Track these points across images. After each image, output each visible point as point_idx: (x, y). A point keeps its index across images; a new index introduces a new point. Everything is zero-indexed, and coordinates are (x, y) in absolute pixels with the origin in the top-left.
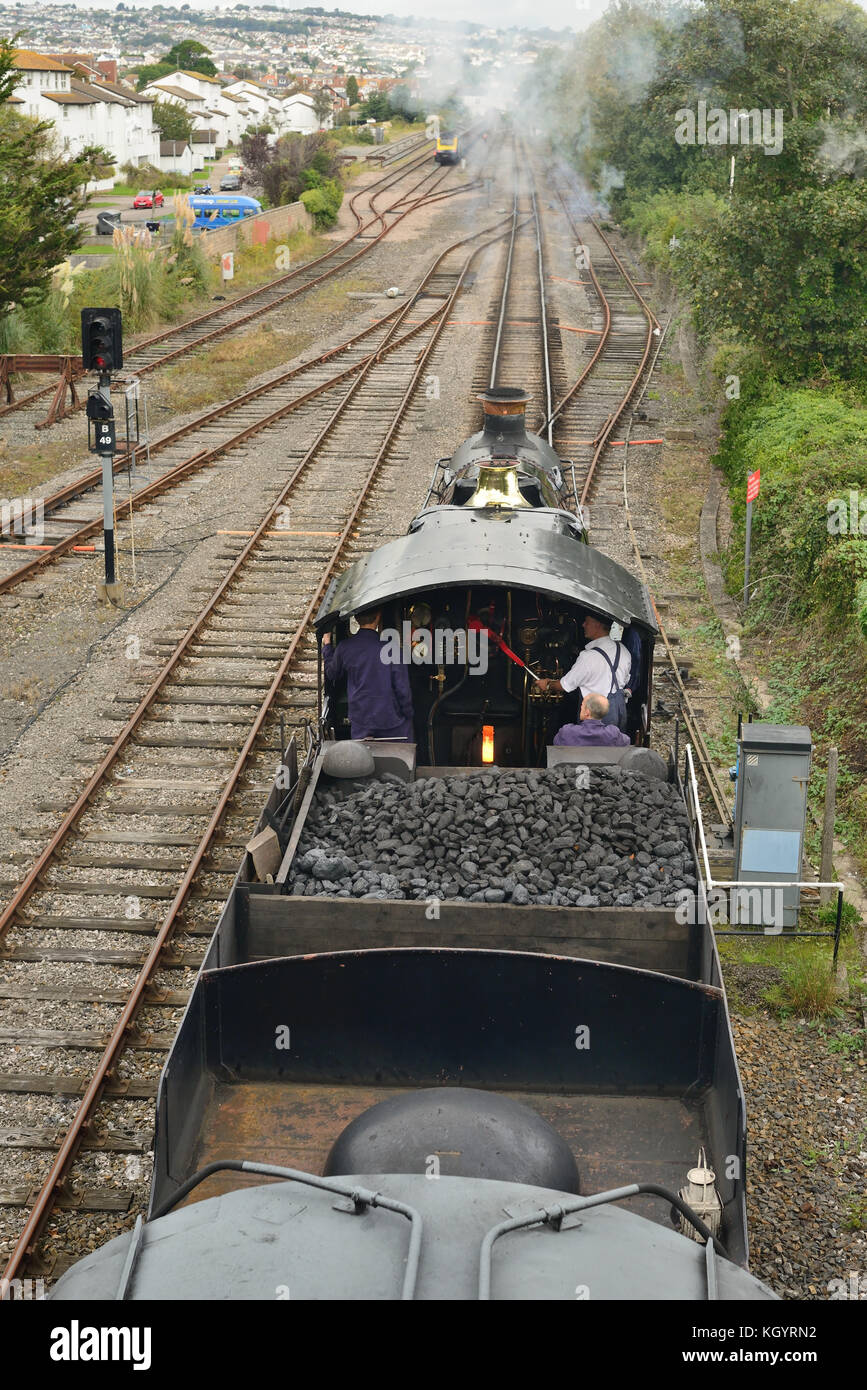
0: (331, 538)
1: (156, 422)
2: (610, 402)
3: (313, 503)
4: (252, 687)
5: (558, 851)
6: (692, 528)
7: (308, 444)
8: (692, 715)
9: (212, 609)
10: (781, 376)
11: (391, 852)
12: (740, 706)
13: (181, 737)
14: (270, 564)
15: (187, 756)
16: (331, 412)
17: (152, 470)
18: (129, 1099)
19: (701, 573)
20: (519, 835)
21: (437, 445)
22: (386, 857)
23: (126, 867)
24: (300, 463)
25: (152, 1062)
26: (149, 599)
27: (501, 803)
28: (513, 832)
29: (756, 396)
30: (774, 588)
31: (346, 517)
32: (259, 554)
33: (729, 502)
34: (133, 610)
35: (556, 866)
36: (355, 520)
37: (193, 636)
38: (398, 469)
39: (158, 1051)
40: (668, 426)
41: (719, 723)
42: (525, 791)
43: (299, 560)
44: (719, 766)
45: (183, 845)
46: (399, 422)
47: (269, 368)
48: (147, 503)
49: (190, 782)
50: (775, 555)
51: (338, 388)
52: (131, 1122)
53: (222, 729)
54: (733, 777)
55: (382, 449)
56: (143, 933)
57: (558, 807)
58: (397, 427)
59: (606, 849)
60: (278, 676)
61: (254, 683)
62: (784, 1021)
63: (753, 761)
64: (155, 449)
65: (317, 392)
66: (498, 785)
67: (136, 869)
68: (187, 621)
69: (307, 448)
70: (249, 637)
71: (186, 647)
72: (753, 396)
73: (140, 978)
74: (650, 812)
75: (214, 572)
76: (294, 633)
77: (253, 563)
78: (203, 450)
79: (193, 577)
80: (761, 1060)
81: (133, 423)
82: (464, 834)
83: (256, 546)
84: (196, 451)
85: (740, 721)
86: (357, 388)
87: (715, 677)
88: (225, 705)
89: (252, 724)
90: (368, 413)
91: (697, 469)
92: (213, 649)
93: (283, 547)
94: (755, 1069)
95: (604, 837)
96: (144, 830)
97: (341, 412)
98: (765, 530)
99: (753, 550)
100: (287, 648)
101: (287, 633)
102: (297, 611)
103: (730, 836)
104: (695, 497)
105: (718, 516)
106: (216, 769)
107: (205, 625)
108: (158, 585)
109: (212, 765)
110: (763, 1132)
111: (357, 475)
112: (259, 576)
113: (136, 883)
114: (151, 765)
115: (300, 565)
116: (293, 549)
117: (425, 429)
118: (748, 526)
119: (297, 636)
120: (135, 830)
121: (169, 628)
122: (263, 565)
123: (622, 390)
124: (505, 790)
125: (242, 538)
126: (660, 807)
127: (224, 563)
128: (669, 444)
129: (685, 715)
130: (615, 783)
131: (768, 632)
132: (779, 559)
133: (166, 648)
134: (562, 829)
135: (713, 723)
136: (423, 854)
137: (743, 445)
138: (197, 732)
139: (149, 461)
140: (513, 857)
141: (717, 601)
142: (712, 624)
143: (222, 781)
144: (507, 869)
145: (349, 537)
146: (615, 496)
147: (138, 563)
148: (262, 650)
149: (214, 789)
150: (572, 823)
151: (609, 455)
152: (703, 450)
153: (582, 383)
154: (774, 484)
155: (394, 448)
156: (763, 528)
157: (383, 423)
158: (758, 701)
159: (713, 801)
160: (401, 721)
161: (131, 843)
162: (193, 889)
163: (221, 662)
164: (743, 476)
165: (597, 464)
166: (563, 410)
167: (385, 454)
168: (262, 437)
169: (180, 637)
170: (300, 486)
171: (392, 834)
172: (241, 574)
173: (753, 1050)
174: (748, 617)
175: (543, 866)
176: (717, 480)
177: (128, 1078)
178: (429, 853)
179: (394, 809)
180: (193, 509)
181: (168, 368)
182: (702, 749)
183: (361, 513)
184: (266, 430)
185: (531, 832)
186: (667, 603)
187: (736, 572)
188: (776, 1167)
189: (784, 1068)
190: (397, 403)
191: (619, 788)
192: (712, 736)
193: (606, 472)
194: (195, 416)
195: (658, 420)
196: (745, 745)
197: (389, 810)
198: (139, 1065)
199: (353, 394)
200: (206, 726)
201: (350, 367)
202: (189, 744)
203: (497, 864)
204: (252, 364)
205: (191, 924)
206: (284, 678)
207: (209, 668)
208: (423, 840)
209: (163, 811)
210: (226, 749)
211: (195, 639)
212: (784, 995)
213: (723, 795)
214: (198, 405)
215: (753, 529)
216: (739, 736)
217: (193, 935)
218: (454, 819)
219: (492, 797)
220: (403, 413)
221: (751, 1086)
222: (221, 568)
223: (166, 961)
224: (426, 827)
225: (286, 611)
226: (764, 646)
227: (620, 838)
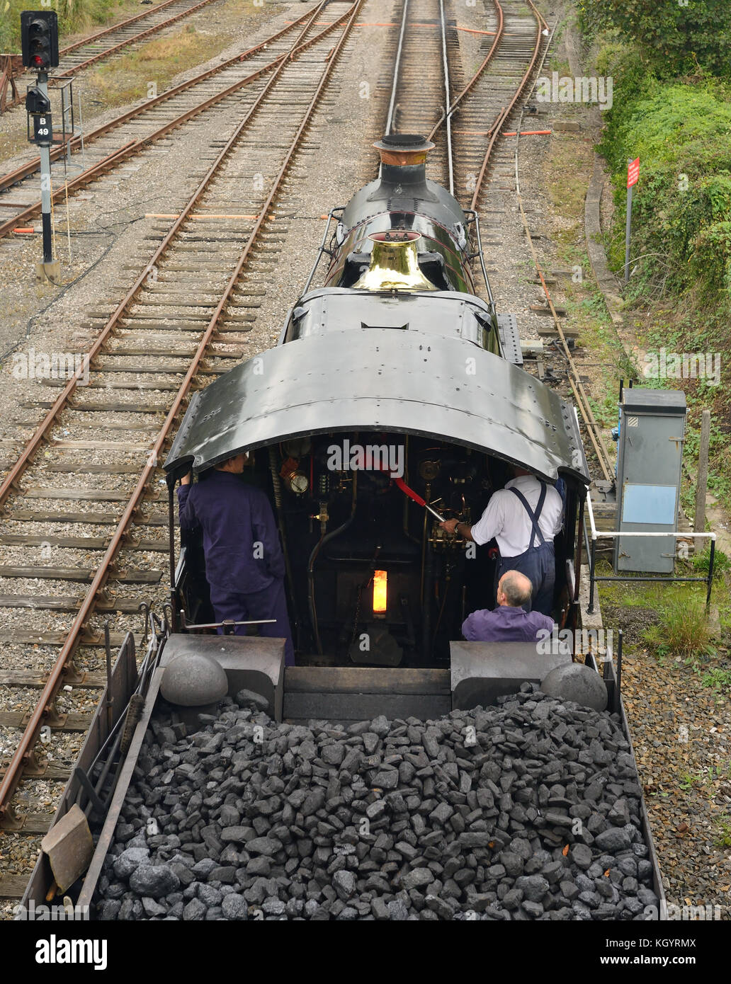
0: (249, 220)
1: (89, 115)
2: (503, 96)
3: (232, 188)
4: (177, 356)
5: (467, 851)
6: (578, 212)
7: (228, 135)
8: (578, 380)
9: (141, 285)
10: (658, 73)
11: (239, 846)
12: (622, 373)
13: (113, 402)
14: (194, 245)
15: (118, 420)
16: (248, 106)
17: (86, 159)
18: (66, 731)
19: (585, 252)
20: (412, 827)
21: (345, 136)
22: (232, 855)
23: (63, 521)
24: (220, 152)
25: (87, 698)
26: (83, 276)
27: (389, 779)
28: (404, 823)
29: (636, 91)
30: (652, 265)
31: (263, 201)
32: (184, 235)
33: (612, 187)
34: (69, 286)
35: (463, 874)
36: (271, 204)
37: (124, 310)
38: (310, 157)
39: (92, 688)
40: (555, 118)
41: (602, 388)
42: (421, 760)
43: (220, 240)
44: (602, 427)
45: (115, 501)
46: (311, 115)
47: (192, 66)
48: (81, 189)
49: (121, 443)
50: (652, 235)
51: (255, 84)
52: (68, 753)
53: (151, 395)
54: (616, 437)
55: (296, 139)
56: (80, 581)
57: (466, 781)
58: (309, 119)
59: (531, 841)
60: (201, 346)
61: (179, 353)
62: (662, 659)
63: (633, 422)
64: (89, 140)
65: (235, 88)
66: (384, 746)
67: (72, 523)
68: (118, 297)
69: (227, 139)
70: (174, 311)
71: (117, 320)
72: (633, 91)
73: (76, 622)
74: (588, 775)
75: (143, 252)
76: (215, 306)
77: (178, 244)
78: (132, 141)
79: (123, 256)
80: (641, 694)
81: (68, 116)
82: (339, 824)
83: (181, 228)
84: (126, 141)
85: (622, 386)
86: (273, 84)
87: (599, 346)
88: (153, 373)
89: (178, 390)
90: (282, 107)
91: (582, 157)
92: (141, 322)
93: (205, 229)
94: (636, 702)
95: (529, 824)
96: (80, 487)
97: (258, 106)
98: (644, 213)
99: (633, 231)
100: (210, 321)
101: (209, 307)
102: (218, 287)
103: (613, 491)
104: (581, 183)
105: (601, 200)
106: (145, 431)
107: (134, 300)
108: (92, 264)
109: (142, 427)
110: (643, 759)
111: (273, 161)
112: (183, 256)
113: (72, 535)
114: (86, 428)
115: (222, 245)
116: (215, 231)
117: (335, 121)
118: (628, 209)
119: (218, 310)
120: (71, 487)
121: (101, 303)
122: (187, 245)
123: (514, 86)
124: (394, 758)
125: (168, 221)
126: (602, 766)
127: (151, 243)
128: (557, 135)
129: (572, 381)
130: (542, 733)
131: (646, 306)
132: (656, 239)
133: (98, 321)
134: (471, 817)
135: (597, 388)
136: (283, 850)
137: (624, 135)
138: (127, 398)
139: (83, 150)
140: (404, 862)
141: (599, 277)
142: (596, 298)
143: (150, 442)
144: (396, 881)
145: (266, 219)
146: (507, 182)
147: (73, 244)
148: (186, 322)
149: (142, 449)
150: (485, 809)
151: (502, 144)
152: (588, 140)
153: (478, 79)
154: (652, 171)
155: (306, 139)
156: (642, 211)
157: (296, 115)
158: (638, 368)
159: (597, 459)
160: (268, 582)
161: (68, 499)
162: (124, 540)
163: (150, 333)
164: (624, 164)
165: (491, 153)
166: (460, 104)
167: (298, 145)
168: (186, 128)
169: (112, 311)
170: (221, 173)
171: (242, 816)
172: (167, 253)
173: (634, 685)
174: (628, 291)
175: (446, 876)
176: (600, 167)
177: (66, 713)
178: (290, 850)
179: (246, 774)
180: (123, 194)
181: (100, 67)
182: (587, 412)
183: (276, 198)
184: (190, 122)
185: (430, 823)
186: (554, 279)
187: (617, 251)
188: (655, 791)
189: (662, 701)
190: (310, 97)
191: (546, 743)
192: (596, 400)
193: (499, 160)
194: (125, 110)
195: (546, 113)
196: (627, 408)
197: (239, 775)
198: (75, 701)
199: (269, 89)
200: (136, 392)
201: (266, 65)
202: (120, 409)
203: (383, 873)
204: (176, 62)
205: (123, 572)
206: (207, 347)
207: (138, 339)
208: (282, 830)
209: (96, 470)
210: (154, 413)
211: (125, 313)
212: (662, 635)
213: (606, 453)
214: (127, 100)
215: (633, 212)
216: (621, 399)
217: (124, 582)
218: (325, 799)
219: (376, 769)
220: (315, 106)
221: (632, 717)
222: (149, 248)
223: (100, 605)
224: (287, 812)
225: (209, 287)
226: (643, 318)
227: (550, 825)
